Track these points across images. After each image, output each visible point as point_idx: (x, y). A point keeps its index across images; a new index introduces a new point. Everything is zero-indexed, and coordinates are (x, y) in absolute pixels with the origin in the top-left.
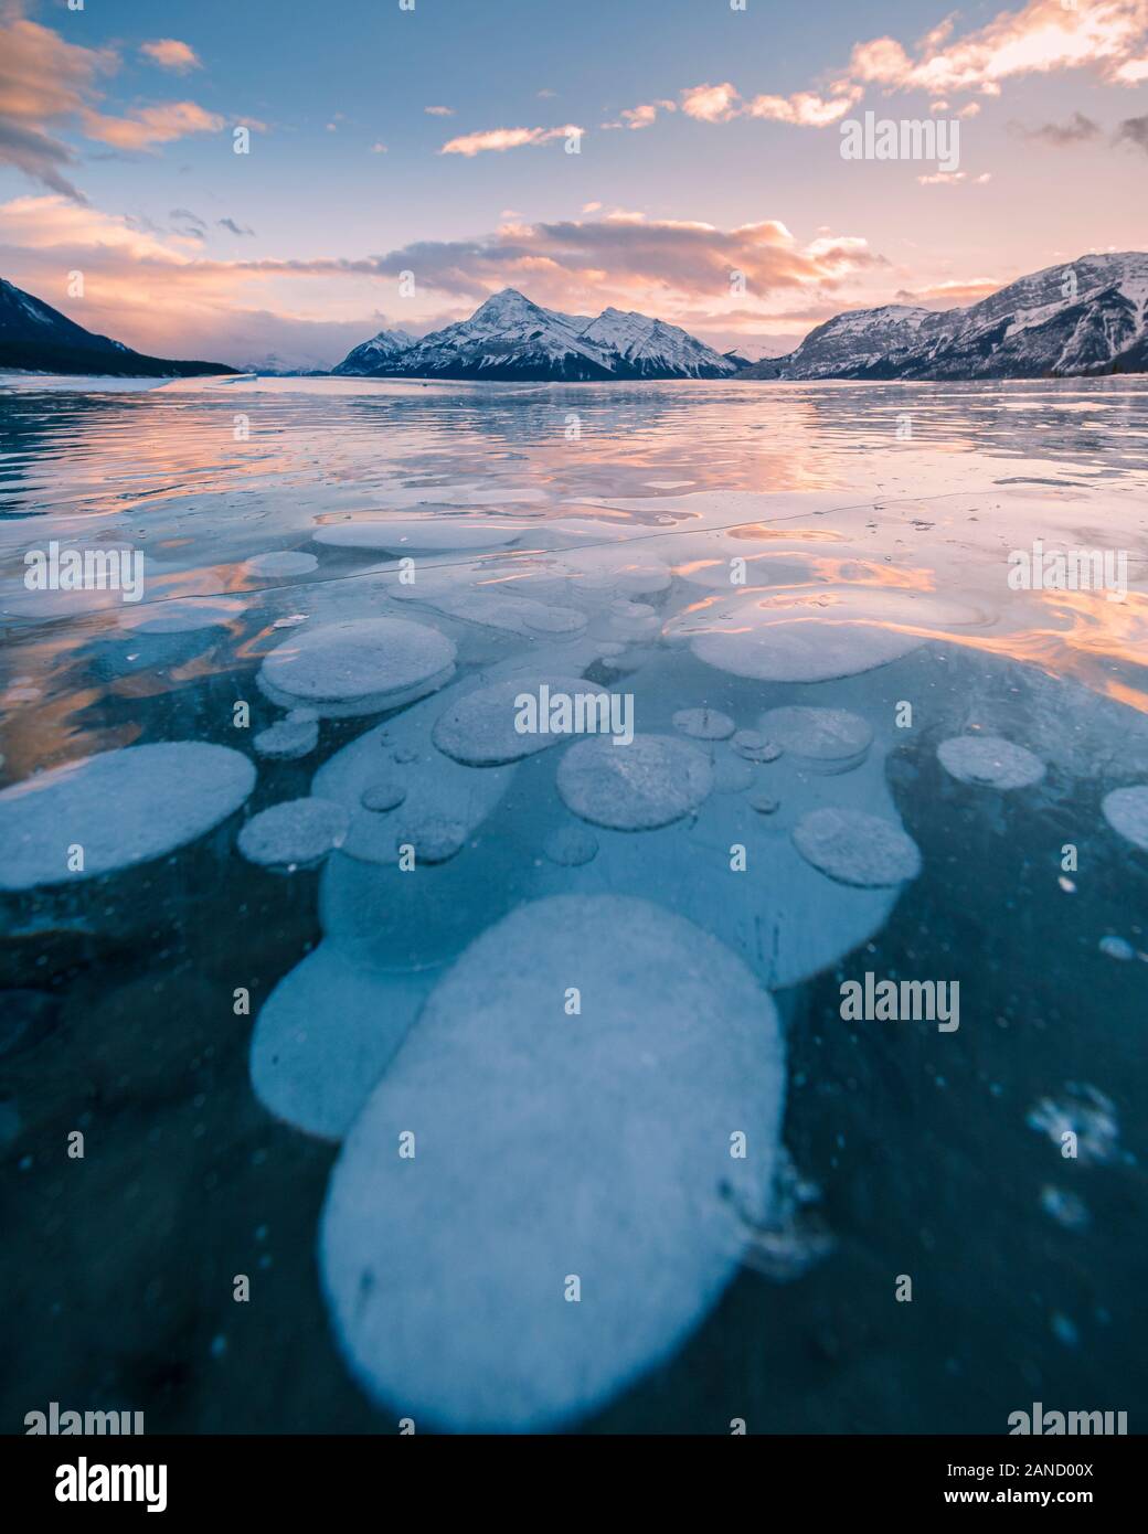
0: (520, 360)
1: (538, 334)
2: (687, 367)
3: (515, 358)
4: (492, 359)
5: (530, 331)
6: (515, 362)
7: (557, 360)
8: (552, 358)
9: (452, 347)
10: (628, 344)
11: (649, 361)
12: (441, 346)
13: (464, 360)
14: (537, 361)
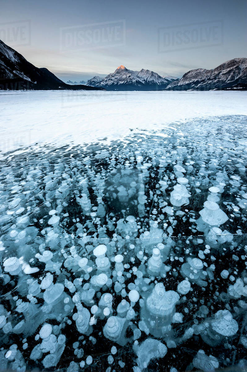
0: (127, 82)
1: (130, 76)
2: (158, 82)
3: (126, 82)
4: (121, 82)
5: (128, 76)
6: (126, 83)
7: (134, 82)
8: (133, 81)
9: (111, 80)
10: (147, 77)
11: (151, 81)
12: (109, 80)
13: (115, 82)
14: (130, 82)
